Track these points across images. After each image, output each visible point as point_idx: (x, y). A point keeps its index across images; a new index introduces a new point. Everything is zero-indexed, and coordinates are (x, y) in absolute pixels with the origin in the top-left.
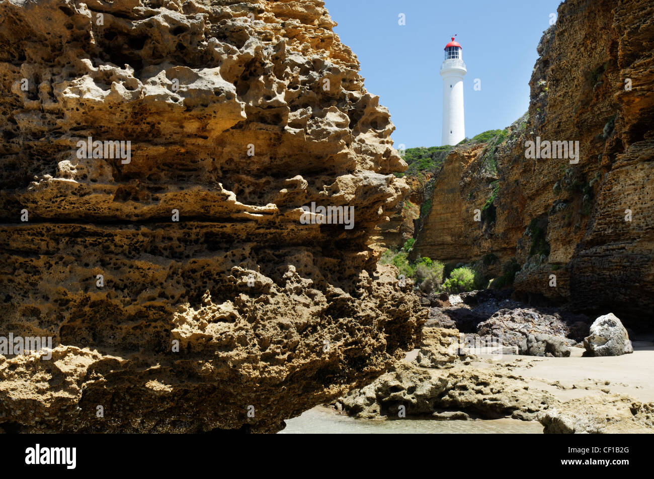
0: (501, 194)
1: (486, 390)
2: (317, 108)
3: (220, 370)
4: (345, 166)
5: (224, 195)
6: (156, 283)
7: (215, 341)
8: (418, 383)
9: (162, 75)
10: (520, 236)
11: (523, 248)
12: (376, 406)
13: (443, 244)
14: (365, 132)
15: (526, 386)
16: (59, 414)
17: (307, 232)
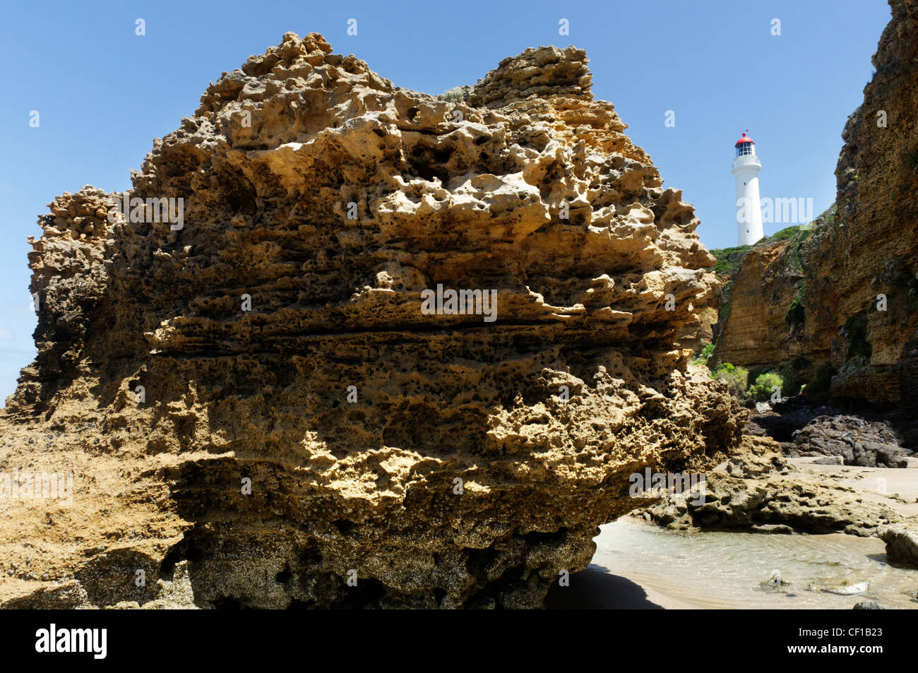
0: (809, 294)
1: (812, 501)
2: (619, 206)
3: (536, 471)
4: (652, 263)
5: (532, 297)
6: (470, 386)
7: (530, 442)
8: (733, 493)
9: (468, 184)
10: (835, 337)
11: (838, 350)
12: (687, 517)
13: (745, 349)
14: (669, 228)
15: (859, 498)
16: (386, 513)
17: (615, 332)
